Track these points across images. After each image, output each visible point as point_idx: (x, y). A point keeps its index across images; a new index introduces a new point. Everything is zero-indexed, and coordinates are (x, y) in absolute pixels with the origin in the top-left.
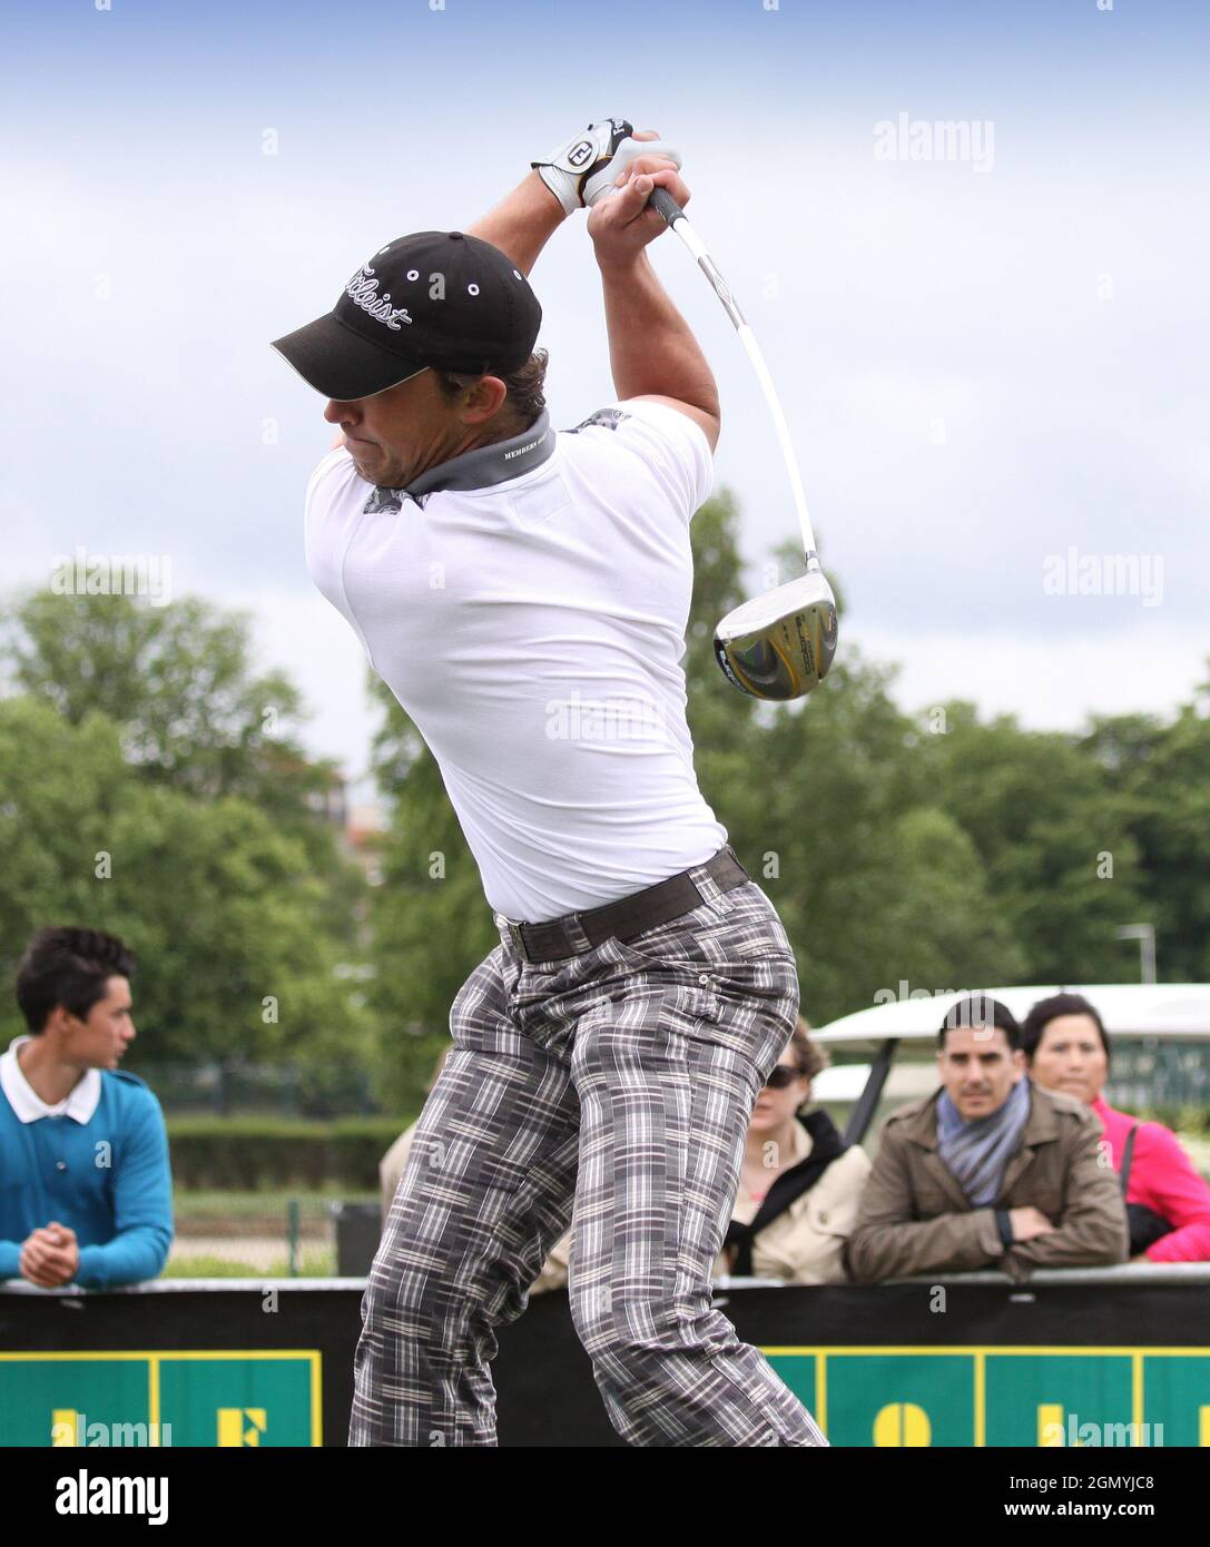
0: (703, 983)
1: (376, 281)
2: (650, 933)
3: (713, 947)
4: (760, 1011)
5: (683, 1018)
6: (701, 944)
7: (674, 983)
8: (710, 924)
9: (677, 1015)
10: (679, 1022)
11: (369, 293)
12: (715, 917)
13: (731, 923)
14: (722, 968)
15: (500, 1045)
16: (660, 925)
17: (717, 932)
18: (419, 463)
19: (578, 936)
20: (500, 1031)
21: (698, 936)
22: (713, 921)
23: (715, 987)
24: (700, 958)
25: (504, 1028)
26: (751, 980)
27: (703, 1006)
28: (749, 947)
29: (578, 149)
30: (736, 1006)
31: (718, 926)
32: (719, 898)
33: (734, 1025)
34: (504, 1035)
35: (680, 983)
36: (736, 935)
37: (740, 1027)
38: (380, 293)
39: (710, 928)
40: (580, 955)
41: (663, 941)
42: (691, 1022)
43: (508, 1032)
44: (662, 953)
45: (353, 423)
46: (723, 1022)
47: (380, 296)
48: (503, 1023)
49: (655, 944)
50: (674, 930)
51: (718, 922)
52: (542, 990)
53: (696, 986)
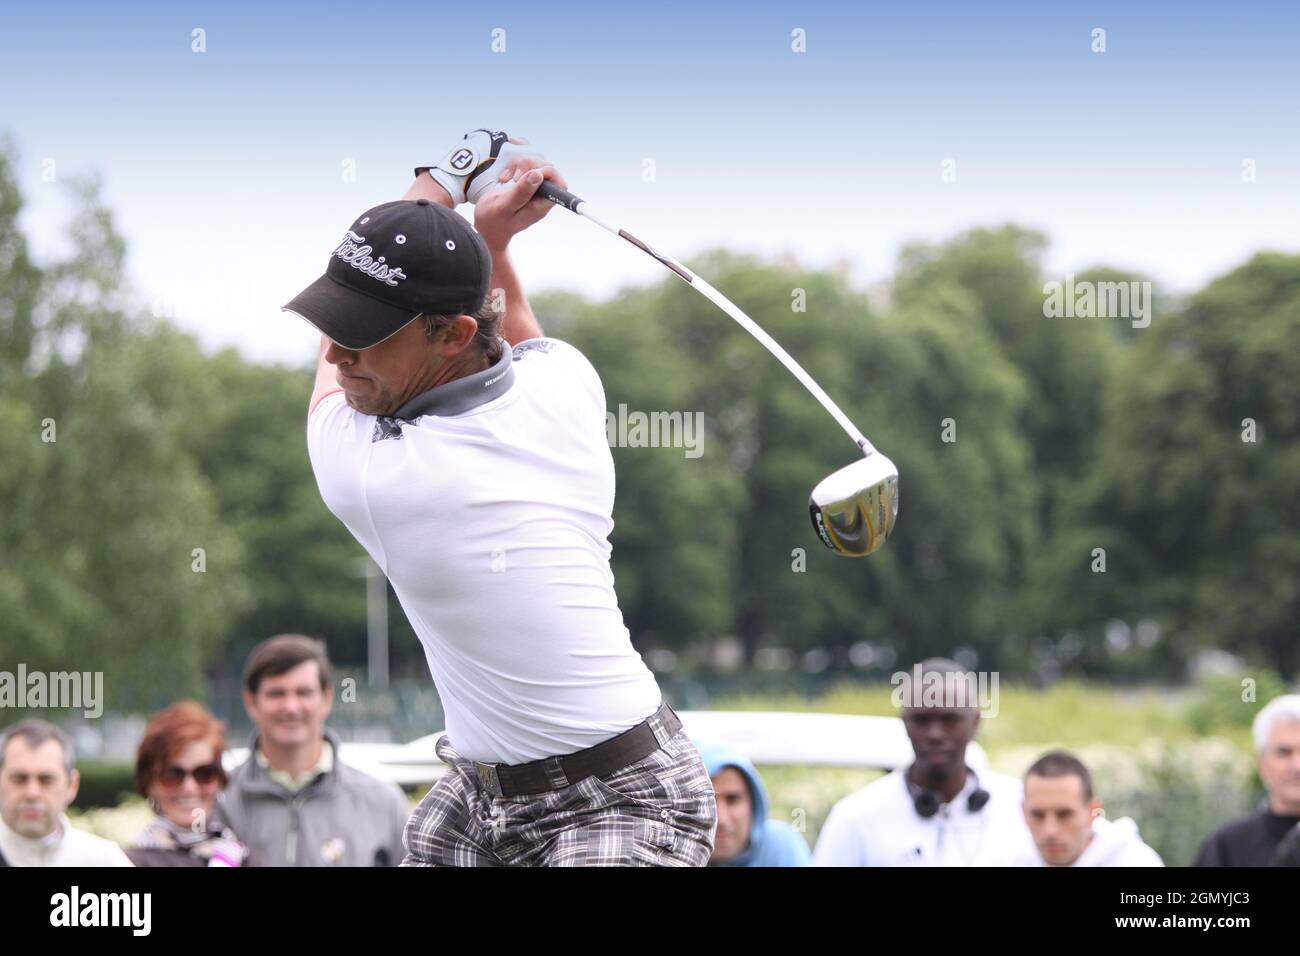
0: (664, 817)
1: (369, 247)
2: (620, 773)
3: (671, 785)
4: (698, 841)
5: (650, 848)
6: (662, 782)
7: (640, 816)
8: (667, 765)
9: (645, 846)
10: (645, 851)
11: (365, 258)
12: (670, 759)
13: (682, 764)
14: (678, 804)
15: (458, 861)
16: (627, 766)
17: (672, 772)
18: (405, 392)
19: (558, 775)
20: (459, 849)
21: (659, 776)
22: (668, 762)
23: (672, 821)
24: (661, 794)
25: (463, 846)
26: (695, 812)
27: (664, 838)
28: (695, 784)
29: (459, 155)
30: (685, 836)
31: (673, 767)
32: (669, 743)
33: (683, 853)
34: (462, 852)
35: (645, 816)
36: (685, 775)
37: (687, 855)
38: (375, 256)
39: (667, 769)
40: (556, 790)
41: (632, 780)
42: (655, 851)
43: (465, 850)
44: (631, 790)
45: (350, 362)
46: (677, 851)
47: (376, 259)
48: (461, 842)
49: (624, 782)
50: (639, 770)
51: (672, 764)
52: (515, 816)
53: (658, 820)
